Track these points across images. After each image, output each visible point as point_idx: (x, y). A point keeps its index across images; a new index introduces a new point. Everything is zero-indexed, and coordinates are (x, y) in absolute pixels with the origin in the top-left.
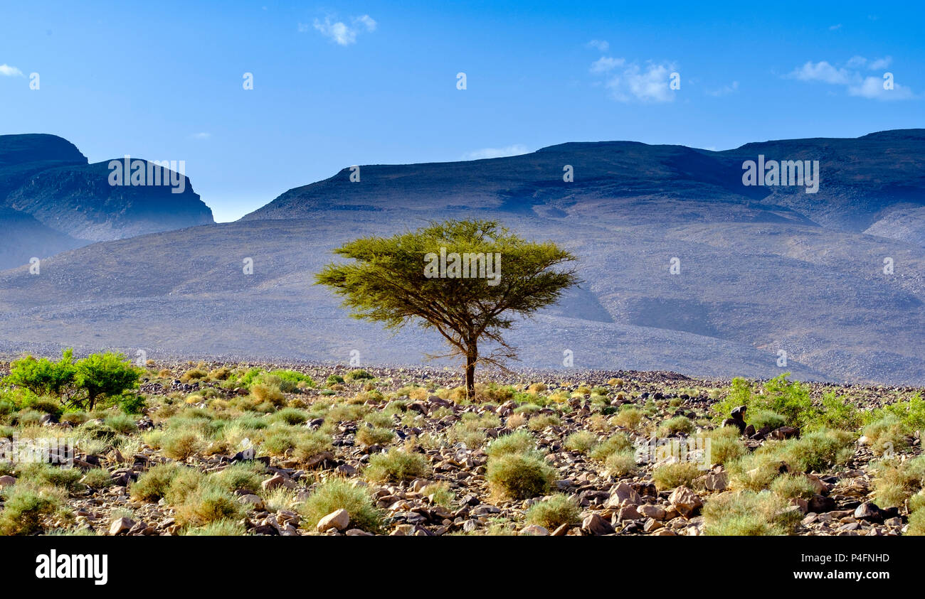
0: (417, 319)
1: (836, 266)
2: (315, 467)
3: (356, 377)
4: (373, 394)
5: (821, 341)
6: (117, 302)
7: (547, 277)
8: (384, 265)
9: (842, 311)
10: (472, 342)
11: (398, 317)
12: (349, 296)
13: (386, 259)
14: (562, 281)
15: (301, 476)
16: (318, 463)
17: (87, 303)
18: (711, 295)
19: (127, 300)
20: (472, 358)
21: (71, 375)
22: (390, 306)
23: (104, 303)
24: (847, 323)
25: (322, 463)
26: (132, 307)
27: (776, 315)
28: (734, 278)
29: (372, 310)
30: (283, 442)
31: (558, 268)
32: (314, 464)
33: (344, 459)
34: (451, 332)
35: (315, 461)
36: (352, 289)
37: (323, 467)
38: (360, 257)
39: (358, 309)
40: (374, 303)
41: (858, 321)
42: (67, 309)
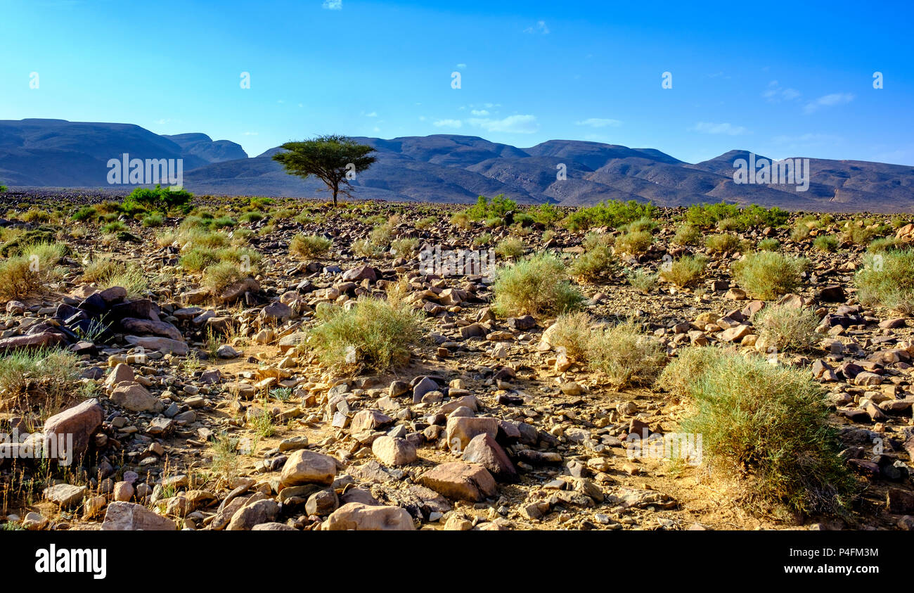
0: (313, 175)
1: (422, 171)
2: (231, 302)
3: (289, 200)
4: (295, 205)
5: (418, 192)
6: (221, 179)
7: (365, 158)
8: (300, 152)
9: (423, 183)
10: (336, 185)
11: (306, 174)
12: (286, 165)
13: (301, 149)
14: (372, 160)
15: (210, 319)
16: (238, 295)
17: (213, 180)
18: (387, 179)
19: (224, 179)
20: (336, 190)
21: (159, 196)
22: (303, 169)
23: (217, 180)
24: (424, 186)
25: (243, 296)
26: (225, 181)
27: (405, 184)
28: (393, 174)
29: (295, 171)
30: (205, 255)
31: (370, 155)
32: (231, 298)
33: (276, 286)
34: (327, 180)
35: (234, 292)
36: (287, 162)
37: (245, 302)
38: (290, 149)
39: (289, 171)
40: (296, 168)
41: (427, 186)
42: (206, 182)
